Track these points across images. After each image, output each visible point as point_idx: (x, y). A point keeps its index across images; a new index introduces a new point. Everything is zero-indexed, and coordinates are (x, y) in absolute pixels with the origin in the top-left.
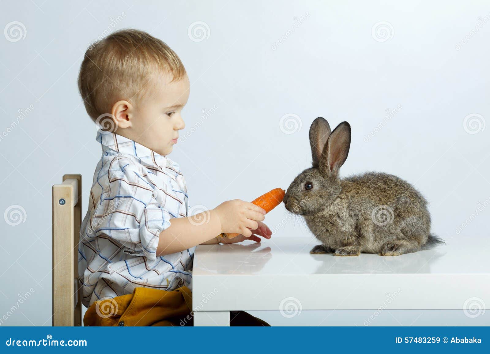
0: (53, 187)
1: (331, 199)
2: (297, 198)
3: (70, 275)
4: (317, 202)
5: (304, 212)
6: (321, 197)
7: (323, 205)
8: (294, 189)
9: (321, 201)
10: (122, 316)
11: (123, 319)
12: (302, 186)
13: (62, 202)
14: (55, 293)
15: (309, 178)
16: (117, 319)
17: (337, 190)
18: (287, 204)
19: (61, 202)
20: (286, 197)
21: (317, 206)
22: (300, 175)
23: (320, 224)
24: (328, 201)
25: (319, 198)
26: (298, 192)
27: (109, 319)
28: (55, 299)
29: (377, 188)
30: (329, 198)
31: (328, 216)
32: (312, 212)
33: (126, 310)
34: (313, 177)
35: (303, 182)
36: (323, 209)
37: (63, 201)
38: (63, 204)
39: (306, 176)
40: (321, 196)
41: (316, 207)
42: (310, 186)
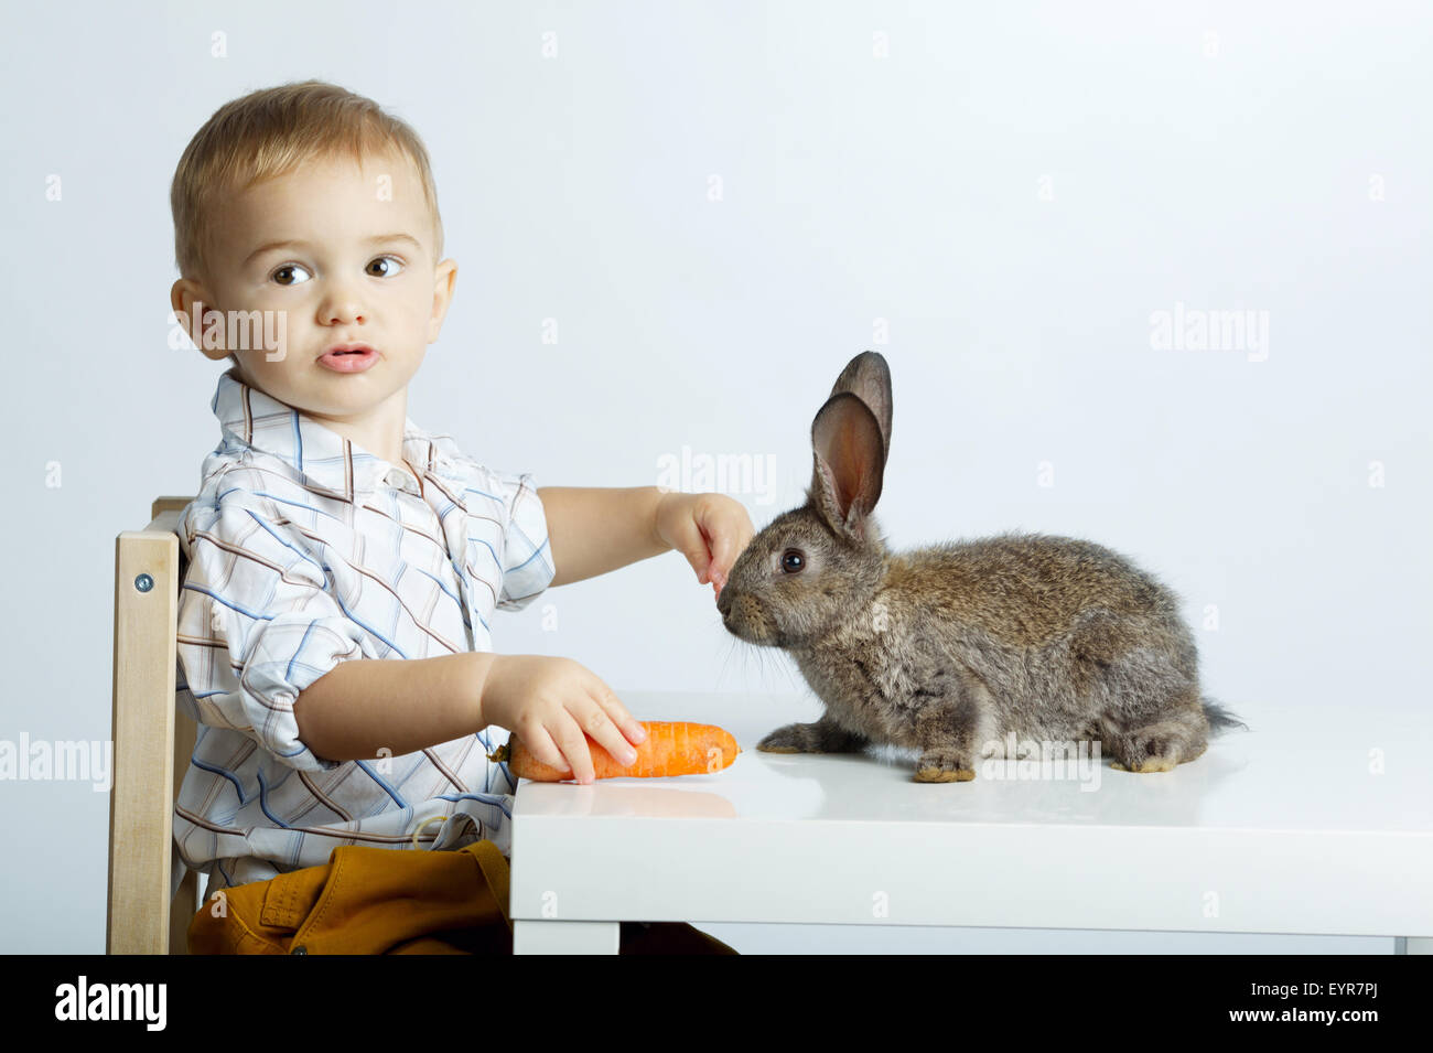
0: (118, 540)
1: (860, 598)
2: (760, 595)
3: (162, 798)
4: (818, 609)
5: (782, 640)
6: (828, 592)
7: (835, 618)
8: (750, 571)
9: (830, 605)
10: (300, 932)
11: (301, 940)
12: (774, 561)
13: (145, 582)
14: (116, 847)
15: (794, 539)
16: (286, 940)
17: (874, 571)
18: (731, 617)
19: (141, 585)
20: (728, 596)
21: (818, 621)
22: (766, 530)
23: (831, 671)
24: (851, 604)
25: (825, 596)
26: (763, 578)
27: (260, 939)
28: (115, 867)
29: (1019, 593)
30: (853, 596)
31: (853, 644)
32: (806, 637)
33: (311, 915)
34: (804, 534)
35: (778, 550)
36: (838, 629)
37: (147, 580)
38: (146, 590)
39: (783, 533)
40: (828, 589)
41: (817, 625)
42: (797, 560)
